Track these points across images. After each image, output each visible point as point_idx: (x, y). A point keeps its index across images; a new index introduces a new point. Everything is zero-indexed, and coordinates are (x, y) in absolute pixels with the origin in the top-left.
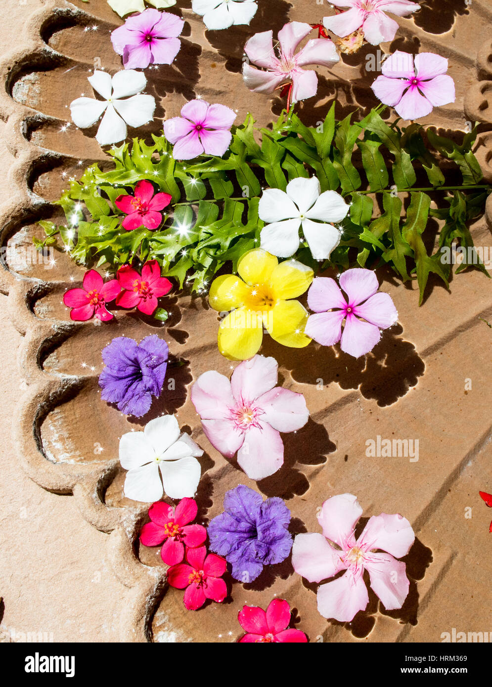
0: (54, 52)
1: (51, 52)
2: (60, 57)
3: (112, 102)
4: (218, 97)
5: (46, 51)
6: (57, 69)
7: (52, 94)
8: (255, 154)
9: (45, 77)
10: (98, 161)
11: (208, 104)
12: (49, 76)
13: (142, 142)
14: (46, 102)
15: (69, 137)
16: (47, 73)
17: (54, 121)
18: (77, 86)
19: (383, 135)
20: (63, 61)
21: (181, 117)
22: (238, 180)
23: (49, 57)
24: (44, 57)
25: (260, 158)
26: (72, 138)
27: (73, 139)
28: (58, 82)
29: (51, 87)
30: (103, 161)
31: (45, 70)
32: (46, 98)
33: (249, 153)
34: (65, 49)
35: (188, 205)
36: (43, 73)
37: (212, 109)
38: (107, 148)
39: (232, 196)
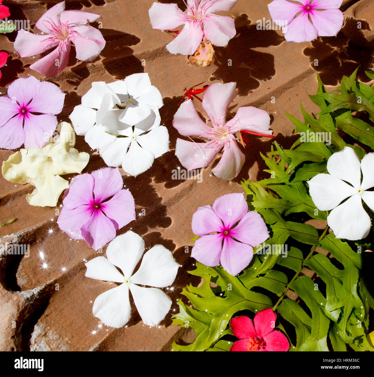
0: (36, 291)
1: (33, 295)
2: (44, 289)
3: (131, 282)
4: (193, 190)
5: (28, 299)
6: (51, 301)
7: (71, 325)
8: (284, 208)
9: (48, 318)
10: (172, 339)
11: (209, 206)
12: (51, 312)
13: (190, 287)
14: (73, 337)
15: (125, 344)
16: (47, 312)
17: (100, 347)
18: (83, 295)
19: (347, 105)
20: (49, 289)
21: (200, 237)
22: (299, 241)
23: (36, 299)
24: (32, 304)
25: (291, 207)
26: (127, 342)
27: (130, 342)
28: (63, 309)
29: (63, 320)
30: (176, 334)
31: (43, 313)
32: (69, 335)
33: (281, 211)
34: (39, 276)
35: (284, 298)
36: (43, 317)
37: (217, 208)
38: (167, 321)
39: (305, 257)
